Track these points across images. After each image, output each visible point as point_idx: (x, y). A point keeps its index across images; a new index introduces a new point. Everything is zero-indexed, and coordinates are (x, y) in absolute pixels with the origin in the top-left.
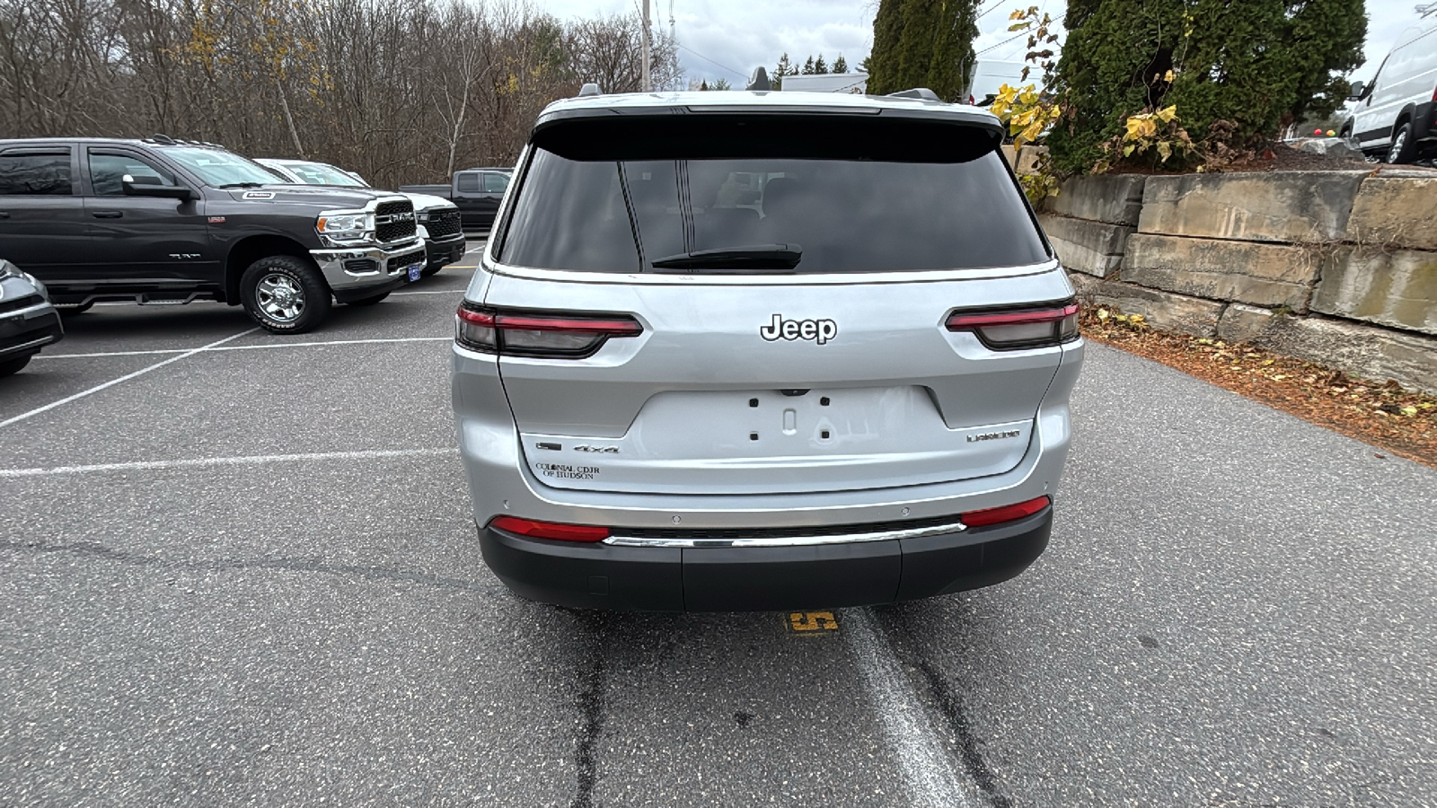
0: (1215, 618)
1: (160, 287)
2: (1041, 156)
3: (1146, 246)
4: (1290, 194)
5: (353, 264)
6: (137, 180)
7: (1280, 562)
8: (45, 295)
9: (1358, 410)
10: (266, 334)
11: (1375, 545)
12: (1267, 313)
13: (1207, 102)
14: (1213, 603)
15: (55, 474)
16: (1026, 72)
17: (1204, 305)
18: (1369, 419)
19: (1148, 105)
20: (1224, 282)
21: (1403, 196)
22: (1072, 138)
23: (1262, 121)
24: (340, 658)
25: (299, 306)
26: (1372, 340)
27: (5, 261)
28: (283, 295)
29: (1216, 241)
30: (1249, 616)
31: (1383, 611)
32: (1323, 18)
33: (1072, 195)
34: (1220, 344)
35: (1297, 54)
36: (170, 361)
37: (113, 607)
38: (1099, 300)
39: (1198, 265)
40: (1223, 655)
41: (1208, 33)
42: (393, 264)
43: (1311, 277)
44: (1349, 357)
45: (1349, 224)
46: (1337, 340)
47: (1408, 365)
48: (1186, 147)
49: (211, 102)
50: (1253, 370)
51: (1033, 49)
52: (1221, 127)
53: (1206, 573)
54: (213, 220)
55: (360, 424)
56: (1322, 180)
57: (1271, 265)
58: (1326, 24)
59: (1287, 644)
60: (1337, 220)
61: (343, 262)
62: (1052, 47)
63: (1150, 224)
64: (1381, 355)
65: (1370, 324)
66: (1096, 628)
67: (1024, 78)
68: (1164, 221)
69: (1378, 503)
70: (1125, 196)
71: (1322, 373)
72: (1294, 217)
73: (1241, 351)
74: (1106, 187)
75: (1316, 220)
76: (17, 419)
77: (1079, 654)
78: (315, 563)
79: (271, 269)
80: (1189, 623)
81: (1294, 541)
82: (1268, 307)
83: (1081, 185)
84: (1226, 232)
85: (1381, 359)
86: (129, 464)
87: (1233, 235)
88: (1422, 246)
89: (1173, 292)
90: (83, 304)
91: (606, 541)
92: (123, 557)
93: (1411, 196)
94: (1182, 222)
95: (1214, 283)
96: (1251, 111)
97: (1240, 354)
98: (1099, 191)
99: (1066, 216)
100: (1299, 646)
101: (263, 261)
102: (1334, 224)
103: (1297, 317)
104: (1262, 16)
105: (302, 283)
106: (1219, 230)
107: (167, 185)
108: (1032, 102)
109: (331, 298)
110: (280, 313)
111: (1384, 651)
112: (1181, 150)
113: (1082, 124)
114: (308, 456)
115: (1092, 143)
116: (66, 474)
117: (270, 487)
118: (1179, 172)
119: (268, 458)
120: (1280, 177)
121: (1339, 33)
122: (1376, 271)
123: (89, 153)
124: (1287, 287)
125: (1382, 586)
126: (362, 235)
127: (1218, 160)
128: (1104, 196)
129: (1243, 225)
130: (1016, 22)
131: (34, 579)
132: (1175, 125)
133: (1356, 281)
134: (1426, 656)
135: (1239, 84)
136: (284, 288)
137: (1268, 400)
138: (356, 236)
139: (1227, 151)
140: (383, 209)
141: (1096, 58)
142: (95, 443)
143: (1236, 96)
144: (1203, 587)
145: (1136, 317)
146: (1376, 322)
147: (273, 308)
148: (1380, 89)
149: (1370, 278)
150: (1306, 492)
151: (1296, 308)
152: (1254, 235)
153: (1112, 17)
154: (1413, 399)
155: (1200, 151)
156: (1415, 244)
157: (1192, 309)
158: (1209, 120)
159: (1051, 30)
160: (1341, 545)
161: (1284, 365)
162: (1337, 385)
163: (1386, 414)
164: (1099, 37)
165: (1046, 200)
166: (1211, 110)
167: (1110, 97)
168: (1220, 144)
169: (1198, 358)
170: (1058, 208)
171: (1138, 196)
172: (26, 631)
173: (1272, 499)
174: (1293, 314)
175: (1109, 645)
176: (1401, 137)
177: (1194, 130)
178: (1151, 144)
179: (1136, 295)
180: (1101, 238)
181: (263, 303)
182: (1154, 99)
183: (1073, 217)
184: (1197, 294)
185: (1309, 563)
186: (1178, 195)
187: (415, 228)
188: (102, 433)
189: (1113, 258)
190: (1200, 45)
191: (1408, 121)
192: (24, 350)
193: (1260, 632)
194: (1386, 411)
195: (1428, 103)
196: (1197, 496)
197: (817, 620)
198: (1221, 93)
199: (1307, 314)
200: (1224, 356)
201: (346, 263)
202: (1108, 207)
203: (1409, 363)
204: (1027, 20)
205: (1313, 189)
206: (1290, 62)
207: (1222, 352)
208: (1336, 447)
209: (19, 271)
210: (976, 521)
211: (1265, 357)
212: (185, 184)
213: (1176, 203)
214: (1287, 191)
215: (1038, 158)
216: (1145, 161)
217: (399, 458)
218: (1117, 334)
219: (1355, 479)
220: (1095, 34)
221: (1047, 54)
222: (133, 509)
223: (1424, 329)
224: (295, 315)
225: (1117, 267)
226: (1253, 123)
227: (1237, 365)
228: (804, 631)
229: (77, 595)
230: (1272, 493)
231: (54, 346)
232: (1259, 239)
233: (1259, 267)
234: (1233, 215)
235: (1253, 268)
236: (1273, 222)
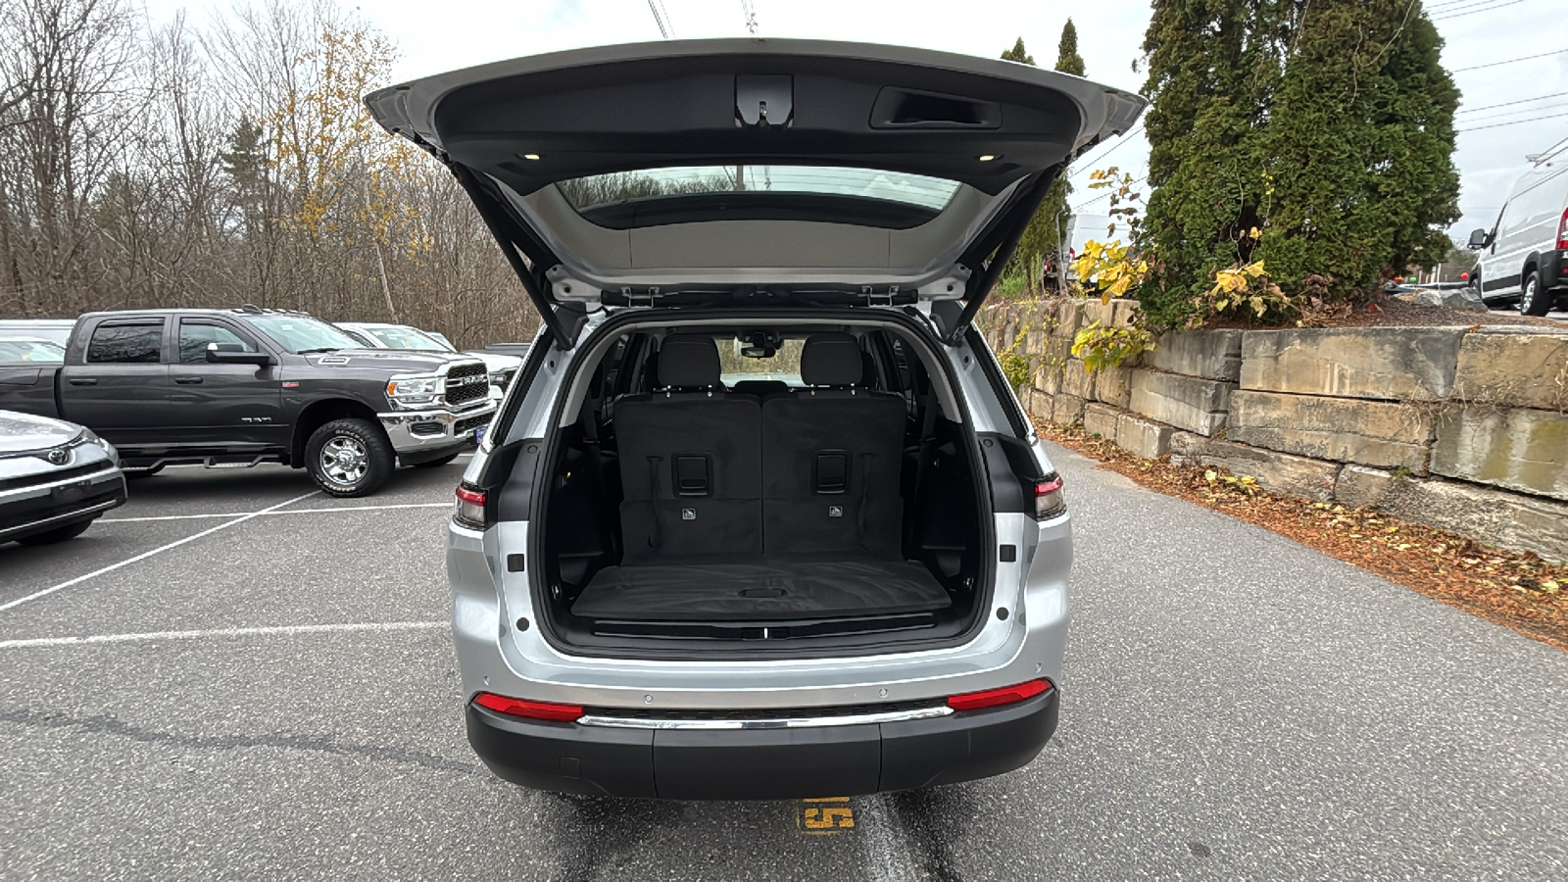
0: (1283, 824)
1: (229, 449)
2: (1136, 310)
3: (1250, 403)
4: (1392, 350)
5: (419, 427)
6: (221, 348)
7: (1370, 761)
8: (115, 460)
9: (1492, 585)
10: (327, 498)
11: (1486, 743)
12: (1385, 474)
13: (1298, 257)
14: (1283, 807)
15: (88, 643)
16: (1112, 229)
17: (1318, 466)
18: (1503, 595)
19: (1238, 260)
20: (1335, 442)
21: (1507, 353)
22: (1163, 294)
23: (1359, 275)
24: (327, 846)
25: (362, 469)
26: (1501, 505)
27: (84, 427)
28: (347, 457)
29: (1322, 399)
30: (1323, 822)
31: (1482, 821)
32: (1408, 176)
33: (1170, 349)
34: (1338, 508)
35: (1386, 210)
36: (227, 524)
37: (112, 785)
38: (1206, 461)
39: (1306, 422)
40: (1284, 868)
41: (1289, 191)
42: (460, 426)
43: (1425, 436)
44: (1480, 525)
45: (1457, 380)
46: (1464, 505)
47: (1545, 535)
48: (1281, 302)
49: (312, 266)
50: (1375, 538)
51: (1116, 207)
52: (1314, 282)
53: (1280, 771)
54: (285, 385)
55: (400, 594)
56: (1421, 336)
57: (1383, 424)
58: (1411, 182)
59: (1362, 857)
60: (1444, 377)
61: (409, 425)
62: (1134, 204)
63: (1251, 380)
64: (1514, 523)
65: (1497, 488)
66: (1142, 832)
67: (1110, 235)
68: (1266, 377)
69: (1496, 694)
70: (1223, 351)
71: (1451, 542)
72: (1398, 374)
73: (1362, 516)
74: (1204, 341)
75: (1422, 377)
76: (64, 585)
77: (1117, 861)
78: (323, 743)
79: (338, 432)
80: (1250, 829)
81: (1390, 736)
82: (1386, 469)
83: (1179, 340)
84: (1331, 389)
85: (1515, 527)
86: (162, 634)
87: (1339, 391)
88: (1535, 405)
89: (1283, 452)
90: (152, 467)
91: (579, 720)
92: (134, 732)
93: (1516, 353)
94: (1284, 378)
95: (1325, 442)
96: (1346, 266)
97: (1361, 520)
98: (1196, 346)
99: (1166, 372)
100: (1376, 860)
101: (331, 424)
102: (1441, 381)
103: (1418, 480)
104: (1344, 175)
105: (367, 446)
106: (1323, 388)
107: (248, 351)
108: (1119, 257)
109: (394, 461)
110: (342, 476)
111: (1476, 868)
112: (1276, 305)
113: (1173, 279)
114: (341, 627)
115: (1184, 298)
116: (99, 644)
117: (296, 660)
118: (1279, 326)
119: (301, 629)
120: (1378, 333)
121: (1427, 189)
122: (1493, 431)
123: (181, 323)
124: (1402, 447)
125: (1485, 791)
126: (431, 398)
127: (1315, 315)
128: (1202, 351)
129: (1347, 381)
130: (1096, 181)
131: (43, 753)
132: (1266, 280)
133: (1473, 444)
134: (1524, 875)
135: (1329, 240)
136: (348, 451)
137: (1389, 572)
138: (426, 399)
139: (1323, 306)
140: (454, 373)
141: (1179, 216)
142: (134, 611)
143: (1327, 250)
144: (1274, 788)
145: (1247, 479)
146: (1501, 486)
147: (336, 470)
148: (1503, 235)
149: (1487, 438)
150: (1414, 679)
151: (1415, 470)
152: (1360, 392)
153: (1192, 177)
154: (1552, 573)
155: (1297, 305)
156: (1529, 403)
157: (1305, 471)
158: (1302, 275)
159: (1133, 189)
160: (1446, 741)
161: (1411, 533)
162: (1468, 556)
163: (1524, 590)
164: (1182, 195)
165: (1145, 355)
166: (1304, 264)
167: (1198, 252)
168: (1313, 299)
169: (1313, 525)
170: (1158, 363)
171: (1236, 352)
172: (21, 810)
173: (1371, 687)
174: (1413, 476)
175: (1153, 852)
176: (1531, 285)
177: (1288, 285)
178: (1244, 298)
179: (1245, 455)
180: (1203, 394)
181: (326, 466)
182: (1245, 254)
183: (1173, 373)
184: (1309, 454)
185: (1404, 762)
186: (1277, 350)
187: (487, 389)
188: (143, 601)
189: (1217, 415)
190: (1284, 203)
191: (1535, 270)
192: (82, 515)
193: (1332, 842)
194: (1523, 586)
195: (1552, 252)
196: (1286, 682)
197: (833, 816)
198: (1311, 248)
199: (1428, 476)
200: (1343, 523)
201: (413, 426)
202: (1207, 362)
203: (1545, 531)
204: (1108, 180)
205: (1413, 344)
206: (1380, 218)
207: (1341, 518)
208: (1457, 628)
209: (95, 436)
210: (965, 704)
211: (1389, 524)
212: (265, 350)
213: (1276, 358)
214: (1387, 347)
215: (1133, 313)
216: (1239, 316)
217: (430, 631)
218: (1226, 497)
219: (1475, 665)
220: (1177, 192)
221: (1131, 211)
222: (155, 681)
223: (1555, 495)
224: (356, 478)
225: (1223, 424)
226: (1350, 278)
227: (1356, 532)
228: (817, 829)
229: (80, 772)
230: (1375, 680)
231: (118, 509)
232: (1366, 396)
233: (1370, 426)
234: (1336, 372)
235: (1363, 427)
236: (1377, 379)
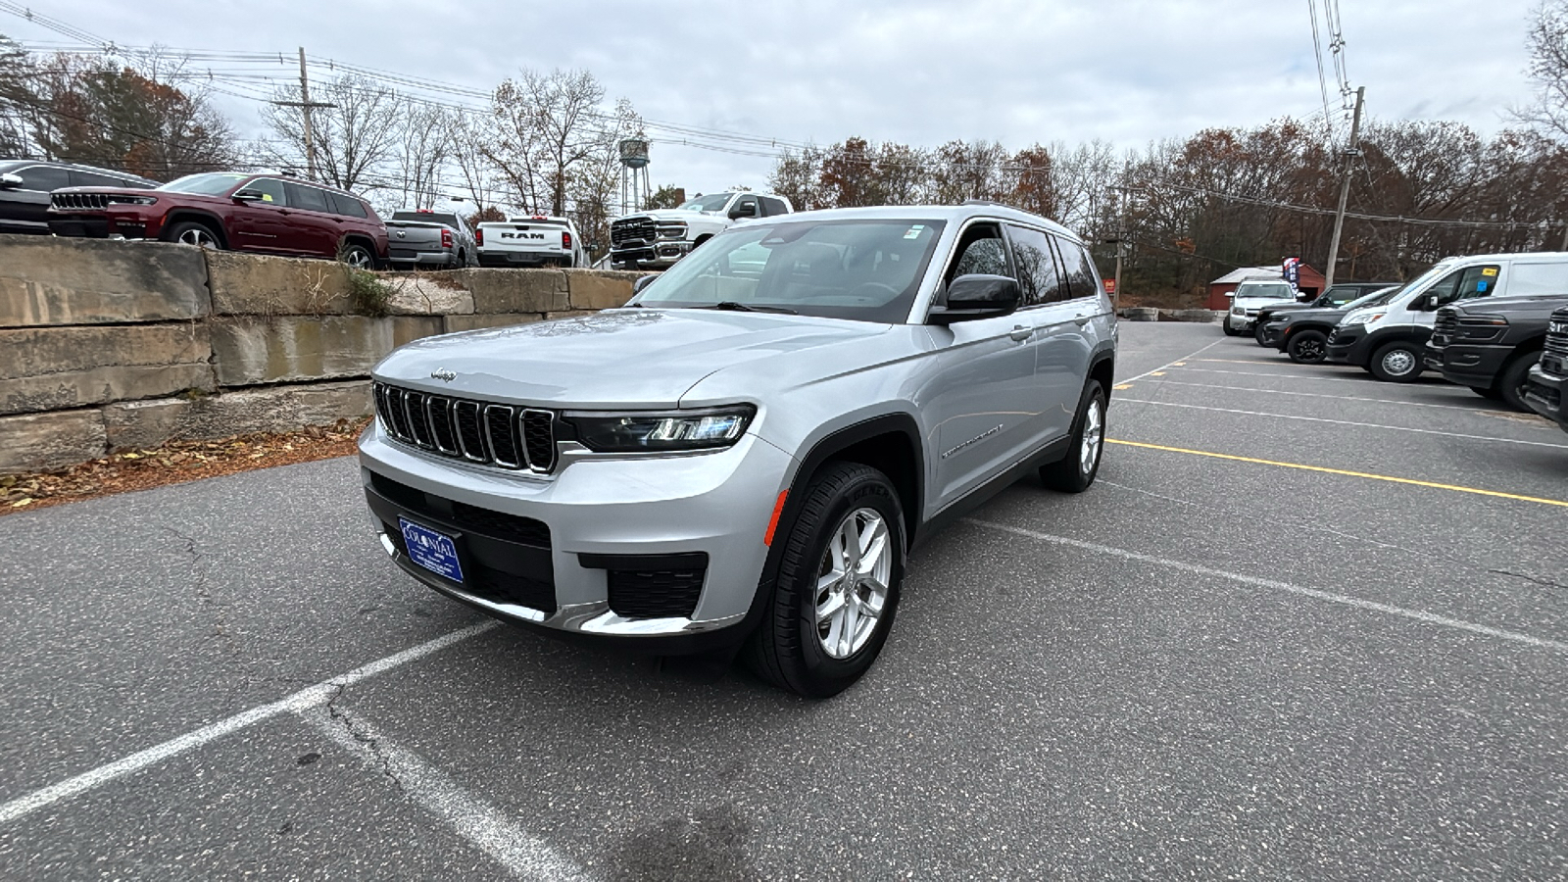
4: (125, 266)
12: (174, 401)
17: (78, 416)
20: (86, 382)
26: (289, 396)
29: (29, 331)
43: (206, 354)
44: (278, 417)
45: (214, 297)
46: (262, 405)
56: (160, 252)
57: (154, 349)
60: (196, 294)
64: (303, 406)
65: (284, 384)
72: (140, 293)
75: (170, 295)
82: (172, 395)
84: (37, 316)
85: (304, 409)
87: (52, 319)
88: (290, 312)
95: (66, 386)
102: (195, 298)
103: (212, 396)
106: (21, 316)
120: (99, 246)
122: (265, 336)
124: (186, 369)
129: (65, 305)
133: (252, 351)
146: (288, 380)
149: (263, 344)
151: (206, 388)
152: (91, 317)
156: (285, 311)
174: (205, 394)
184: (43, 408)
199: (221, 390)
205: (153, 260)
214: (118, 262)
223: (326, 376)
232: (102, 321)
233: (136, 354)
234: (40, 294)
235: (127, 356)
236: (113, 300)
